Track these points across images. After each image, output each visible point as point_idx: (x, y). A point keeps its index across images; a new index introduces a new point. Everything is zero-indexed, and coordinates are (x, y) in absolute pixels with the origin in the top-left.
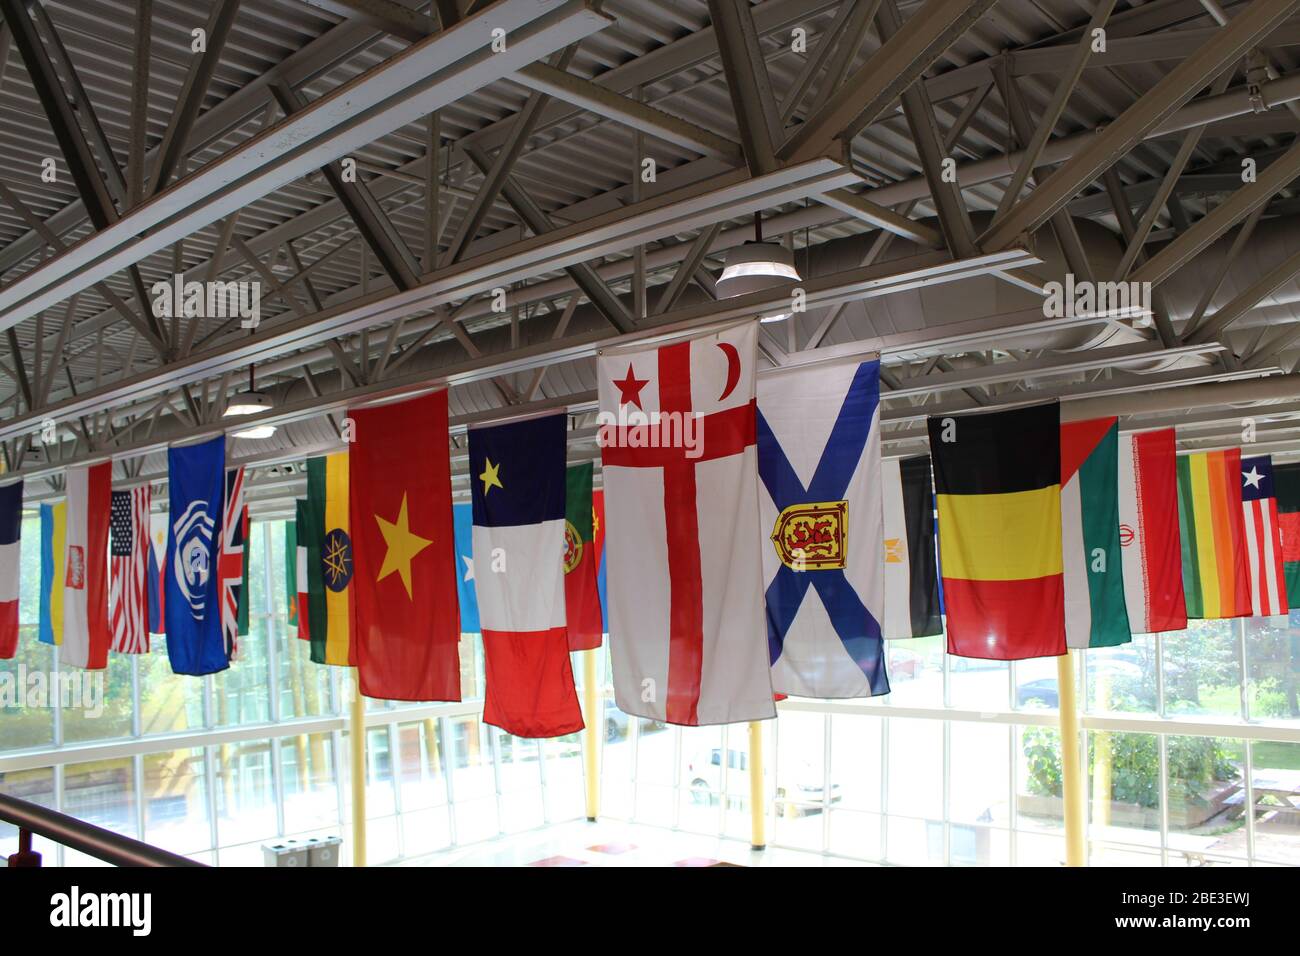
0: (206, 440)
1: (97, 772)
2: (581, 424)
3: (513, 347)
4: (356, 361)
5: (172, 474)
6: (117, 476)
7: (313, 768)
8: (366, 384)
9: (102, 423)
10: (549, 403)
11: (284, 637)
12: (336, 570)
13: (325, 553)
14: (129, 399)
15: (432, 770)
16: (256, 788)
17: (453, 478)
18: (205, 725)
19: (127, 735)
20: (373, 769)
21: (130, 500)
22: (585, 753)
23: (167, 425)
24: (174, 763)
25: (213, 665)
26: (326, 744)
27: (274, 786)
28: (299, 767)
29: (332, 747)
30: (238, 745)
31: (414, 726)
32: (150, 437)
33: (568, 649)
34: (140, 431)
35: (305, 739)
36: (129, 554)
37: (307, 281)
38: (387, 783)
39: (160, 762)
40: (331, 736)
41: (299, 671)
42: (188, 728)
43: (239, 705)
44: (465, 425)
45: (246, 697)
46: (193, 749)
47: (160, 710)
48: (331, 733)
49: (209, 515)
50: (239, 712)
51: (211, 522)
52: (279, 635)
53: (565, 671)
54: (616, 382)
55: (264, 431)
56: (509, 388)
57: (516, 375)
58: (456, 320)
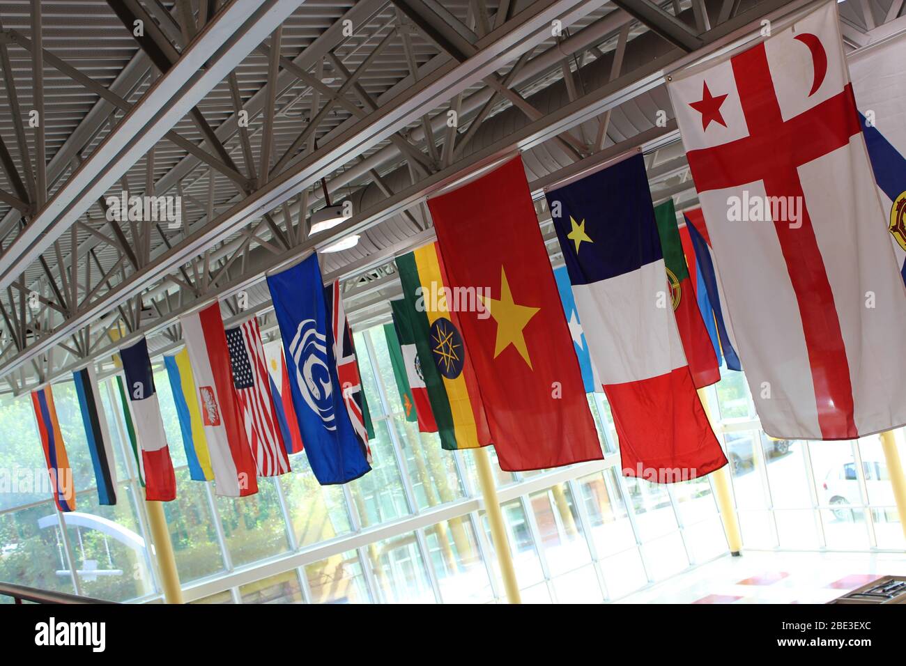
0: (300, 261)
1: (266, 589)
2: (651, 164)
3: (571, 99)
4: (425, 150)
5: (276, 301)
6: (226, 315)
7: (459, 550)
8: (439, 171)
9: (201, 270)
10: (619, 148)
11: (404, 435)
12: (447, 358)
13: (433, 344)
14: (217, 240)
15: (569, 533)
16: (408, 579)
17: (546, 243)
18: (352, 529)
19: (284, 551)
20: (512, 541)
21: (241, 335)
22: (715, 490)
23: (257, 258)
24: (330, 569)
25: (355, 470)
26: (466, 525)
27: (426, 573)
28: (444, 552)
29: (472, 528)
30: (384, 543)
31: (544, 494)
32: (245, 272)
33: (695, 387)
34: (235, 270)
35: (444, 525)
36: (252, 385)
37: (357, 85)
38: (530, 553)
39: (318, 570)
40: (469, 518)
41: (424, 463)
42: (336, 534)
43: (376, 505)
44: (542, 189)
45: (381, 497)
46: (344, 554)
47: (308, 523)
48: (469, 515)
49: (318, 331)
50: (378, 512)
51: (323, 337)
52: (399, 433)
53: (696, 410)
54: (693, 105)
55: (349, 241)
56: (576, 141)
57: (580, 127)
58: (509, 88)
